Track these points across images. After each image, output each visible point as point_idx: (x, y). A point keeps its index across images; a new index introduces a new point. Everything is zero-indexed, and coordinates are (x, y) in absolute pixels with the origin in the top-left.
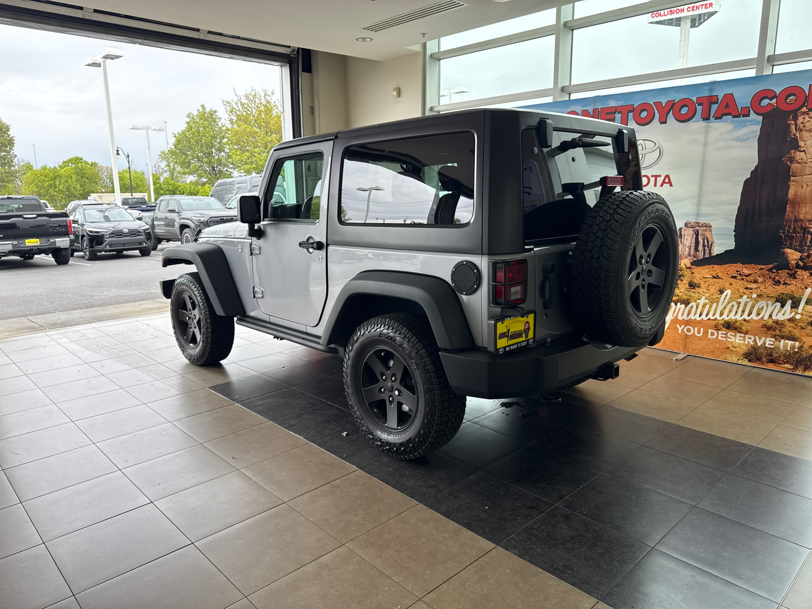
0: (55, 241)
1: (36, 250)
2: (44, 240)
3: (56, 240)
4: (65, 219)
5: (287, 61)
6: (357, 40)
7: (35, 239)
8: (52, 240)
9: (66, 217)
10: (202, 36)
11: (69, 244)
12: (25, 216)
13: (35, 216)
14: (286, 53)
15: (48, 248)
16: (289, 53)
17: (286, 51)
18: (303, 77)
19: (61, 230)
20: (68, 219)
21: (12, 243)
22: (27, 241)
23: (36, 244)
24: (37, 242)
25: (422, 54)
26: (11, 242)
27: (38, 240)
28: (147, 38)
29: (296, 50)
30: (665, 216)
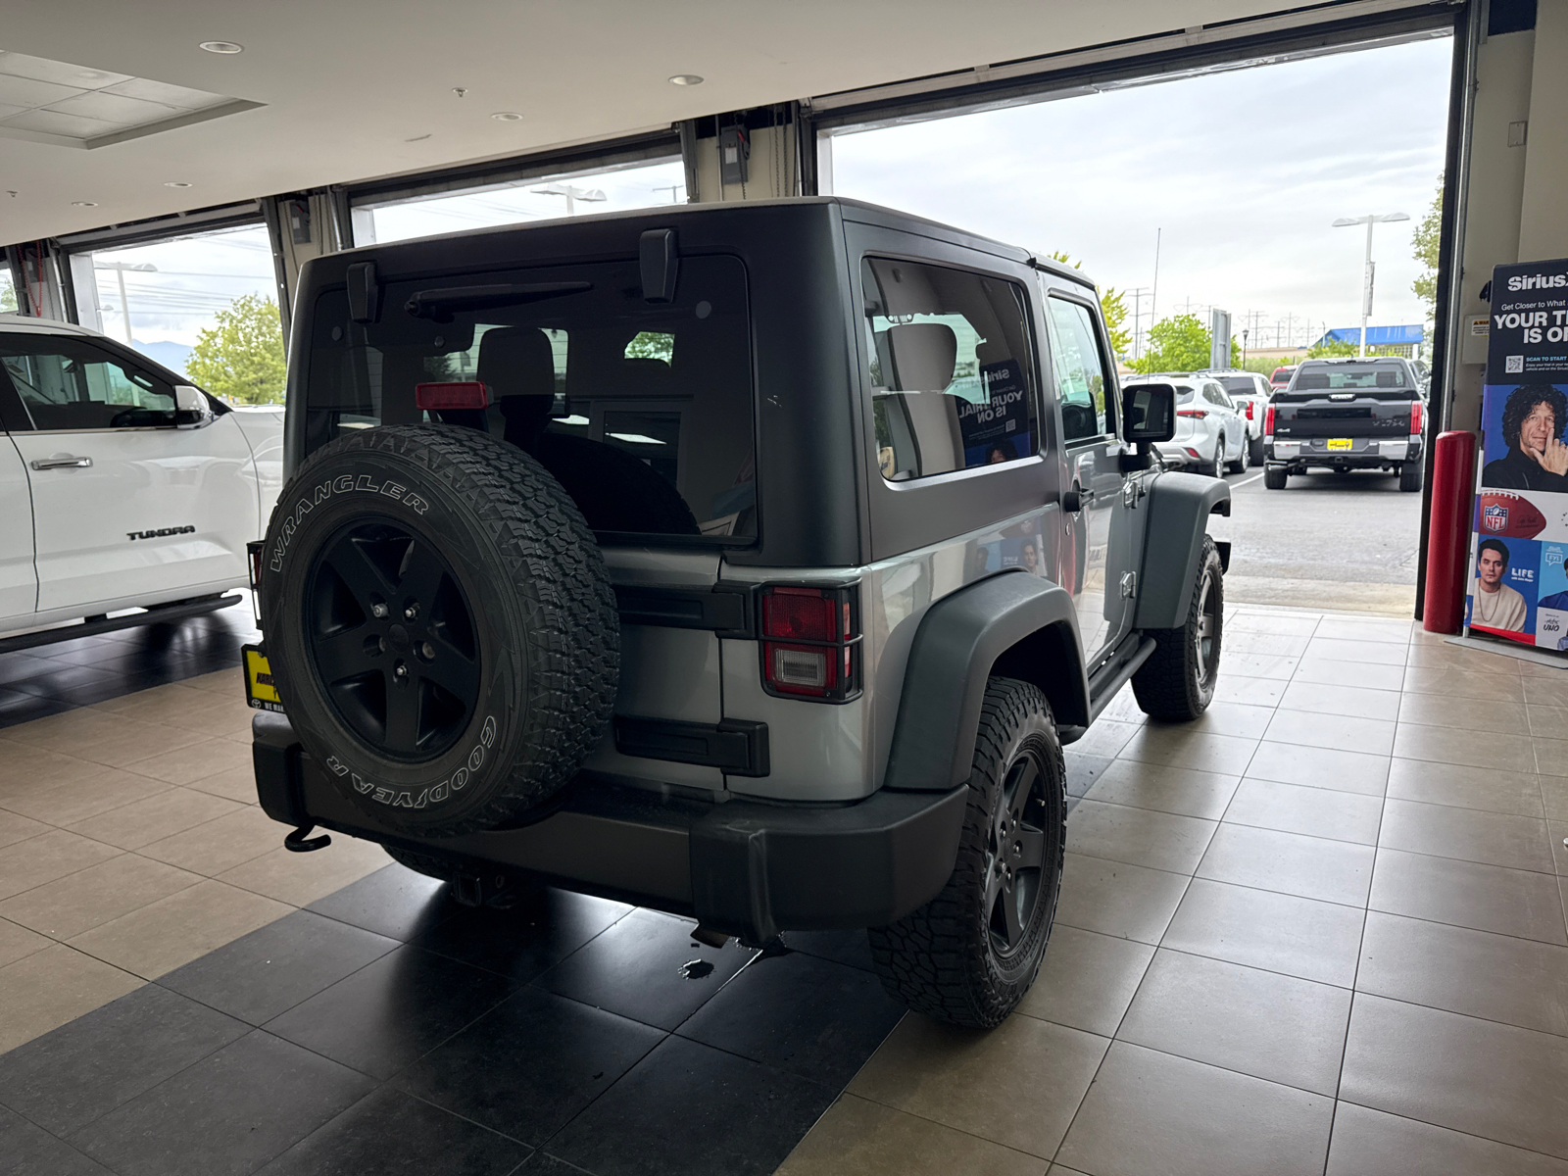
0: (1379, 445)
1: (1339, 460)
2: (1361, 442)
3: (1381, 443)
4: (1409, 402)
7: (1345, 440)
8: (1373, 443)
9: (1413, 399)
11: (1405, 453)
12: (1333, 397)
13: (1351, 396)
15: (1363, 458)
19: (1395, 424)
20: (1415, 402)
21: (1301, 445)
22: (1330, 441)
23: (1344, 449)
24: (1347, 446)
26: (1298, 443)
27: (1350, 441)
28: (1094, 79)
30: (402, 499)
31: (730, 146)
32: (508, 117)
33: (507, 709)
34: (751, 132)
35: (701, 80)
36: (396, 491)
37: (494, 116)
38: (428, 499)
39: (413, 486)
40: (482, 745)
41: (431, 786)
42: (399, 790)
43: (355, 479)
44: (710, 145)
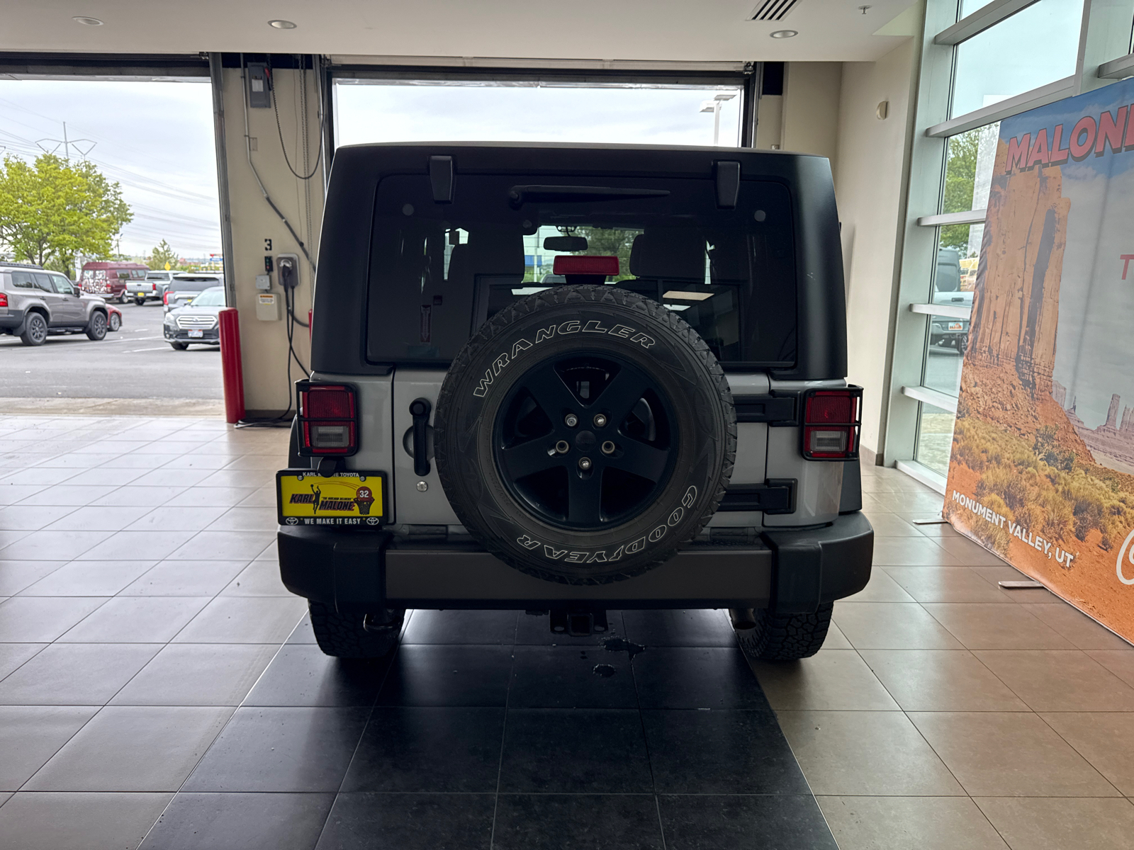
5: (742, 81)
6: (772, 35)
10: (607, 67)
14: (734, 70)
16: (742, 69)
17: (735, 68)
18: (766, 103)
25: (915, 42)
29: (752, 64)
30: (629, 338)
31: (256, 78)
32: (88, 21)
33: (707, 479)
34: (274, 70)
35: (295, 26)
36: (624, 332)
37: (75, 19)
38: (655, 337)
39: (640, 328)
40: (682, 506)
41: (625, 543)
42: (592, 551)
43: (583, 324)
44: (235, 75)
